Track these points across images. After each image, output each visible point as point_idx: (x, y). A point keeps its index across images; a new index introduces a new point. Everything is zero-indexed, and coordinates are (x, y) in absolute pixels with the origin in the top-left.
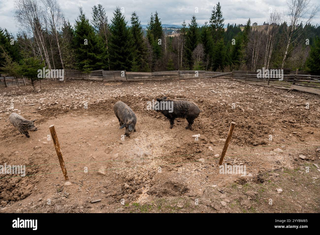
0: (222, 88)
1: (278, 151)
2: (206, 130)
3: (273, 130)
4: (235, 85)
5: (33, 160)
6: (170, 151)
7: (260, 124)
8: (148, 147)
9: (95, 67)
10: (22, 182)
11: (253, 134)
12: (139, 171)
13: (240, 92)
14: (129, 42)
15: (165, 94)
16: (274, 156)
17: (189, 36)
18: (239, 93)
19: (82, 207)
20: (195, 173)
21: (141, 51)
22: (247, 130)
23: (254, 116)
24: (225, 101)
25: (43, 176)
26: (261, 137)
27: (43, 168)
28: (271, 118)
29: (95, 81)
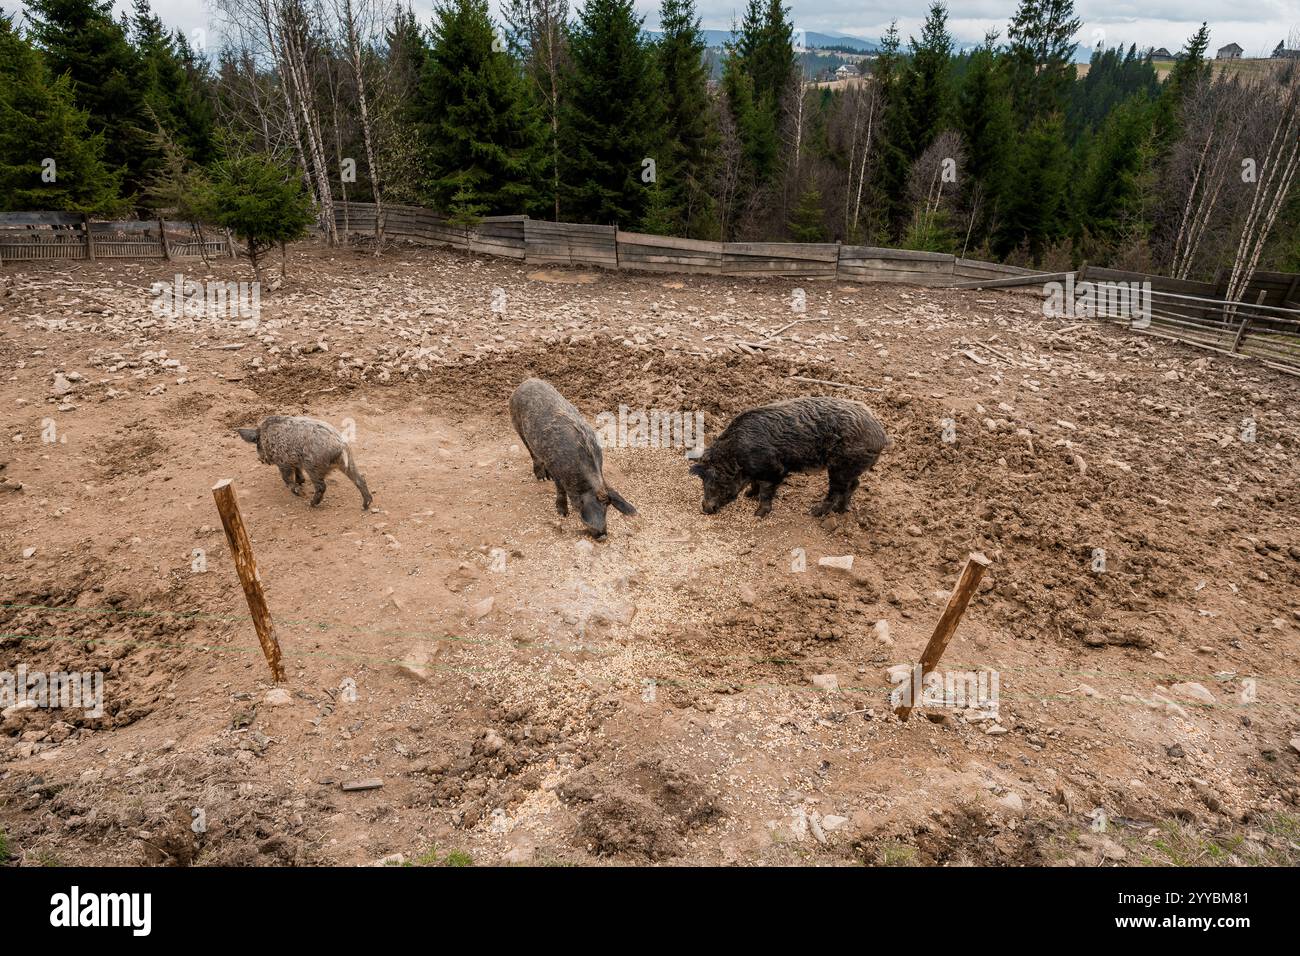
0: (1014, 342)
1: (1192, 693)
2: (886, 541)
3: (1200, 585)
4: (1079, 335)
5: (186, 578)
6: (709, 614)
7: (1143, 544)
8: (619, 585)
9: (499, 202)
10: (136, 658)
11: (1097, 591)
12: (559, 685)
13: (1092, 374)
14: (643, 108)
15: (755, 348)
16: (1166, 716)
17: (908, 93)
18: (1085, 377)
19: (301, 803)
20: (781, 738)
21: (693, 145)
22: (1072, 565)
23: (1126, 501)
24: (1010, 408)
25: (207, 649)
26: (1131, 609)
27: (213, 617)
28: (1206, 524)
29: (493, 257)
